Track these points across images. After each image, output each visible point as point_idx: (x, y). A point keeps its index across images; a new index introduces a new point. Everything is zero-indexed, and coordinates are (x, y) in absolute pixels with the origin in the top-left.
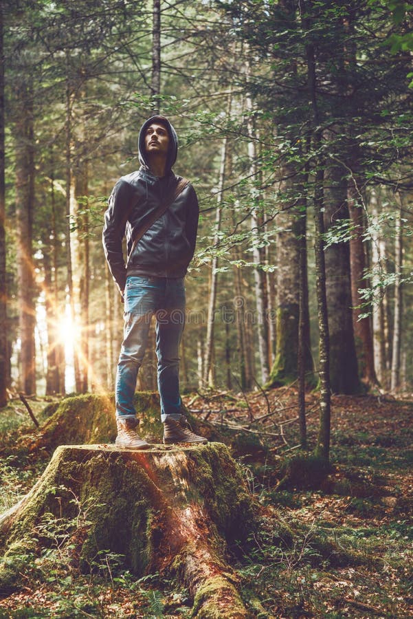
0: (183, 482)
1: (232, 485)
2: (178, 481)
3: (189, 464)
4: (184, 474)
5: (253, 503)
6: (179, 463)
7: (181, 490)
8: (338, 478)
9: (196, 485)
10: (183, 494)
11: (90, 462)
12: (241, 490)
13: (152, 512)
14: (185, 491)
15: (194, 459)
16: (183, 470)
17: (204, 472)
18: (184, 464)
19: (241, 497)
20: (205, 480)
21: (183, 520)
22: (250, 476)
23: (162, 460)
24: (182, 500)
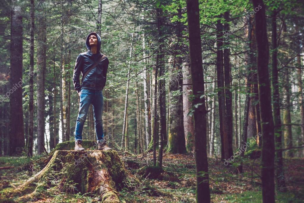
0: (100, 162)
1: (118, 165)
2: (98, 161)
3: (102, 156)
4: (101, 159)
5: (126, 172)
6: (99, 155)
7: (99, 164)
8: (165, 174)
9: (105, 163)
10: (100, 166)
11: (67, 156)
12: (122, 167)
13: (89, 172)
14: (101, 165)
15: (105, 154)
16: (100, 158)
17: (108, 159)
18: (101, 156)
19: (122, 169)
20: (108, 162)
21: (100, 174)
22: (126, 165)
23: (93, 154)
24: (100, 168)
